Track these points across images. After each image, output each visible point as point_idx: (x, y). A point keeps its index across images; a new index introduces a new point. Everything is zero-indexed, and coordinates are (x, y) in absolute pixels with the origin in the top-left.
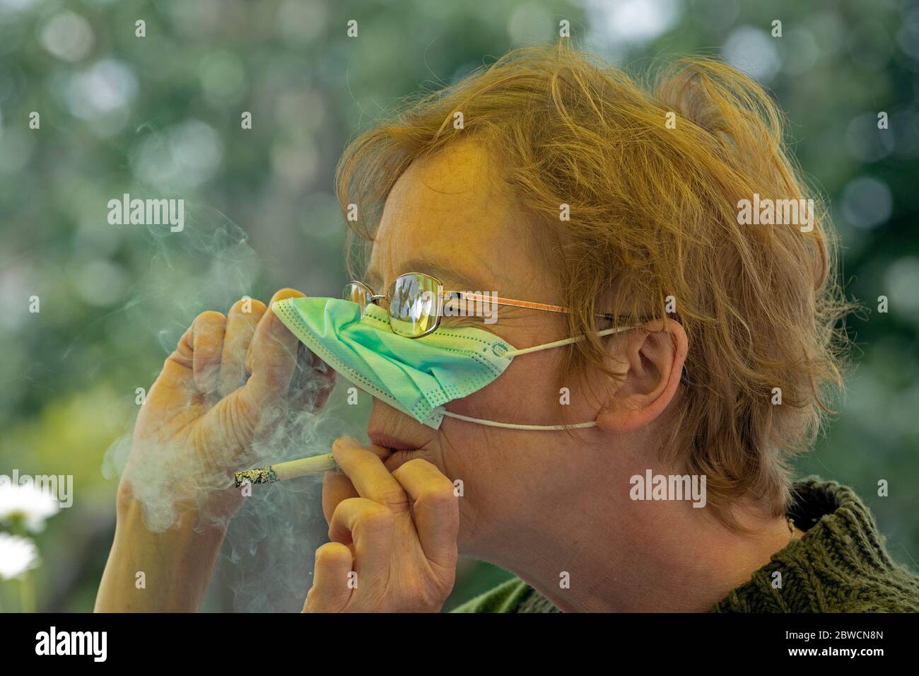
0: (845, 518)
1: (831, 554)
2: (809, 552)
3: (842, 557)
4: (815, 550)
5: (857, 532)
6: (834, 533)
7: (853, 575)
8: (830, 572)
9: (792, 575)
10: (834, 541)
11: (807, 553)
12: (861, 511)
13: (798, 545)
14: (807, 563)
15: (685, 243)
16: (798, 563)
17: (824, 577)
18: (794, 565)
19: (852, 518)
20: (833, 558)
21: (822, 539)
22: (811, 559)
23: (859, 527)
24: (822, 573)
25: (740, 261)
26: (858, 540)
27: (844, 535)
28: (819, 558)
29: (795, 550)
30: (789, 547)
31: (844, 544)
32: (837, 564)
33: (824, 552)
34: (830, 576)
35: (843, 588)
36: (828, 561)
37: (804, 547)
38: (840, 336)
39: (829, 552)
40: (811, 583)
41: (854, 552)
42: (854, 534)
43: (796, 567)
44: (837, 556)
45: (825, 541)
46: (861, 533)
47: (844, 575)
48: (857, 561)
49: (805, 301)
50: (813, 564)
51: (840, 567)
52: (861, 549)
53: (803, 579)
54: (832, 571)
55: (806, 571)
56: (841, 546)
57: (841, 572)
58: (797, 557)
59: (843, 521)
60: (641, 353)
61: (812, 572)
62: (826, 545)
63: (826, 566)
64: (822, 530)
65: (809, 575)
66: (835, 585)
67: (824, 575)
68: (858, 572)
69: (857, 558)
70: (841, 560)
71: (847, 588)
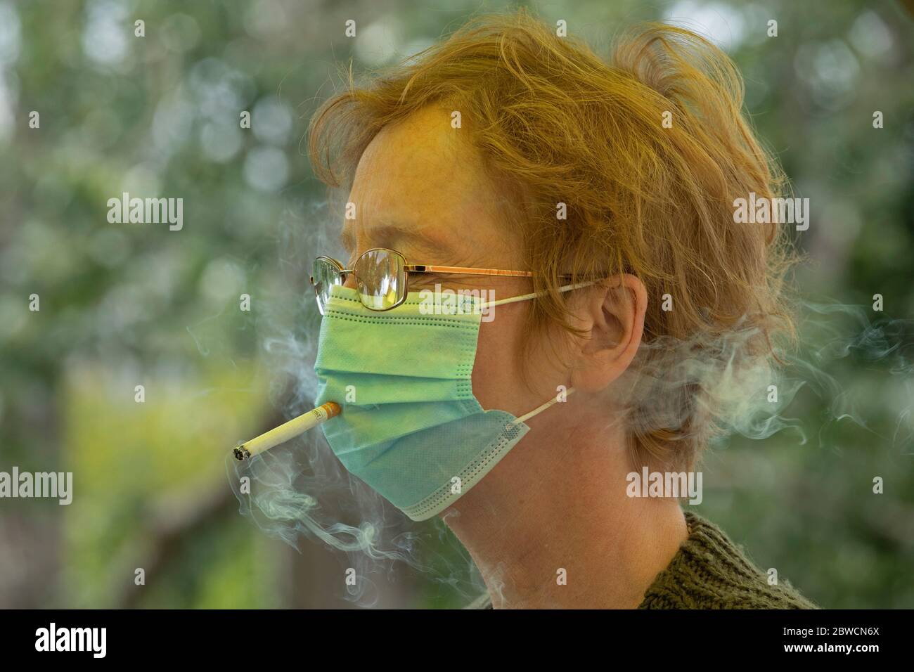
0: (699, 540)
1: (699, 573)
2: (677, 576)
3: (709, 573)
4: (682, 573)
5: (714, 549)
6: (695, 554)
7: (724, 587)
8: (702, 589)
9: (667, 602)
10: (697, 562)
11: (675, 578)
12: (710, 530)
13: (665, 575)
14: (676, 587)
15: (644, 201)
16: (669, 590)
17: (696, 594)
18: (666, 593)
19: (705, 538)
20: (701, 576)
21: (686, 563)
22: (679, 582)
23: (714, 544)
24: (693, 591)
25: (697, 218)
26: (718, 555)
27: (704, 553)
28: (688, 579)
29: (663, 580)
30: (658, 579)
31: (707, 561)
32: (706, 580)
33: (692, 573)
34: (702, 592)
35: (717, 602)
36: (697, 579)
37: (671, 574)
38: (791, 287)
39: (696, 572)
40: (685, 604)
41: (720, 566)
42: (713, 551)
43: (667, 594)
44: (704, 573)
45: (689, 564)
46: (719, 549)
47: (715, 589)
48: (724, 573)
49: (759, 257)
50: (684, 585)
51: (709, 582)
52: (724, 561)
53: (677, 602)
54: (703, 587)
55: (678, 594)
56: (705, 563)
57: (712, 587)
58: (666, 585)
59: (699, 543)
60: (604, 308)
61: (684, 593)
62: (691, 567)
63: (696, 584)
64: (684, 556)
65: (682, 597)
66: (708, 600)
67: (695, 593)
68: (728, 584)
69: (723, 571)
70: (709, 576)
71: (721, 602)
